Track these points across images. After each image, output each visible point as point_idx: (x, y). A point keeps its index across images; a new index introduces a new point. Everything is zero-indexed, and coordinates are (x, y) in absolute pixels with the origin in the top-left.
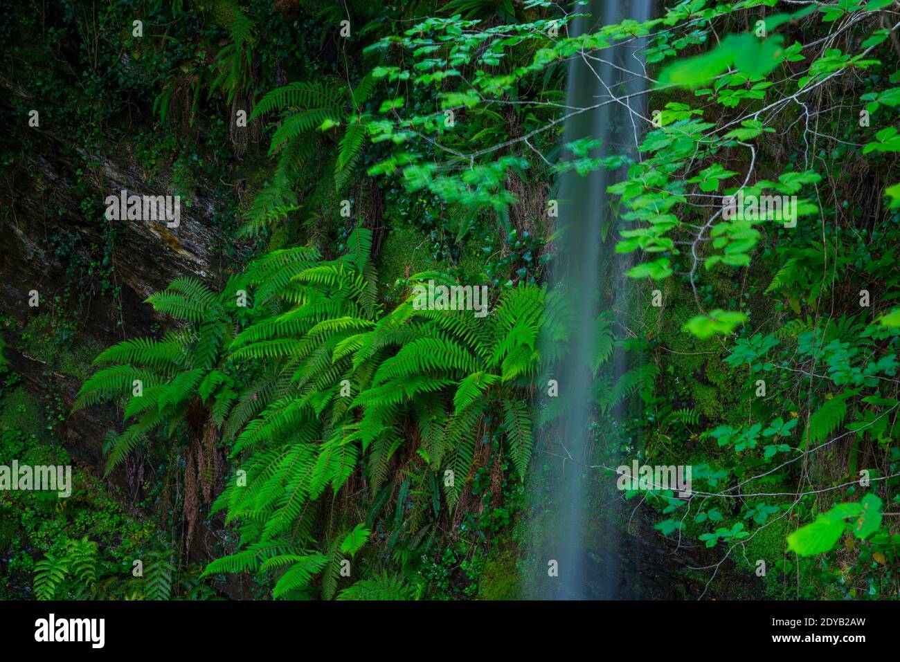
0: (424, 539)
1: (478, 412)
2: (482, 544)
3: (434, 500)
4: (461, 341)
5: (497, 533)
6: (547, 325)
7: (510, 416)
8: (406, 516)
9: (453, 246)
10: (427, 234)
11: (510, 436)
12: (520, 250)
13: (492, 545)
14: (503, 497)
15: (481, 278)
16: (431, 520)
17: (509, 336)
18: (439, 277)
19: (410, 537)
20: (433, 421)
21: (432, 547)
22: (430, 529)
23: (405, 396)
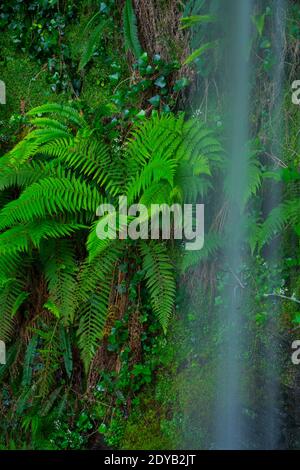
0: (56, 404)
1: (112, 257)
2: (122, 405)
3: (65, 358)
4: (89, 179)
5: (137, 393)
6: (187, 157)
7: (148, 261)
8: (35, 379)
9: (74, 74)
10: (43, 63)
11: (150, 283)
12: (151, 75)
13: (132, 406)
14: (143, 352)
15: (109, 109)
16: (63, 382)
17: (144, 172)
18: (61, 110)
19: (40, 403)
20: (62, 271)
21: (65, 412)
22: (62, 393)
23: (30, 243)
